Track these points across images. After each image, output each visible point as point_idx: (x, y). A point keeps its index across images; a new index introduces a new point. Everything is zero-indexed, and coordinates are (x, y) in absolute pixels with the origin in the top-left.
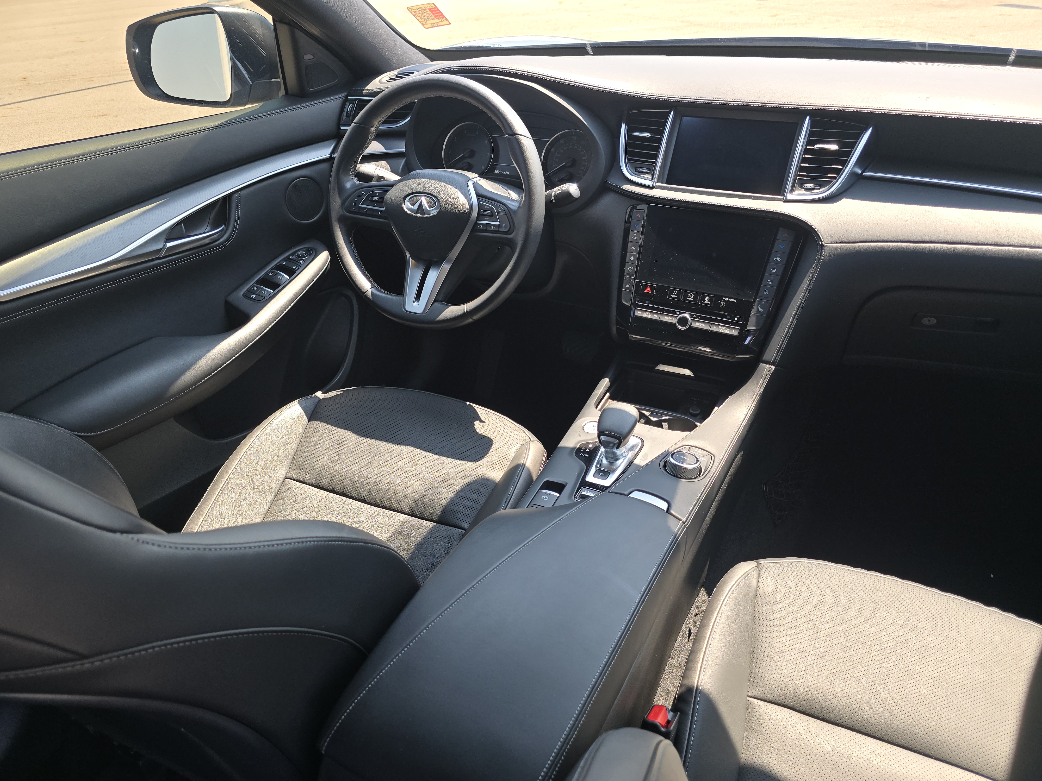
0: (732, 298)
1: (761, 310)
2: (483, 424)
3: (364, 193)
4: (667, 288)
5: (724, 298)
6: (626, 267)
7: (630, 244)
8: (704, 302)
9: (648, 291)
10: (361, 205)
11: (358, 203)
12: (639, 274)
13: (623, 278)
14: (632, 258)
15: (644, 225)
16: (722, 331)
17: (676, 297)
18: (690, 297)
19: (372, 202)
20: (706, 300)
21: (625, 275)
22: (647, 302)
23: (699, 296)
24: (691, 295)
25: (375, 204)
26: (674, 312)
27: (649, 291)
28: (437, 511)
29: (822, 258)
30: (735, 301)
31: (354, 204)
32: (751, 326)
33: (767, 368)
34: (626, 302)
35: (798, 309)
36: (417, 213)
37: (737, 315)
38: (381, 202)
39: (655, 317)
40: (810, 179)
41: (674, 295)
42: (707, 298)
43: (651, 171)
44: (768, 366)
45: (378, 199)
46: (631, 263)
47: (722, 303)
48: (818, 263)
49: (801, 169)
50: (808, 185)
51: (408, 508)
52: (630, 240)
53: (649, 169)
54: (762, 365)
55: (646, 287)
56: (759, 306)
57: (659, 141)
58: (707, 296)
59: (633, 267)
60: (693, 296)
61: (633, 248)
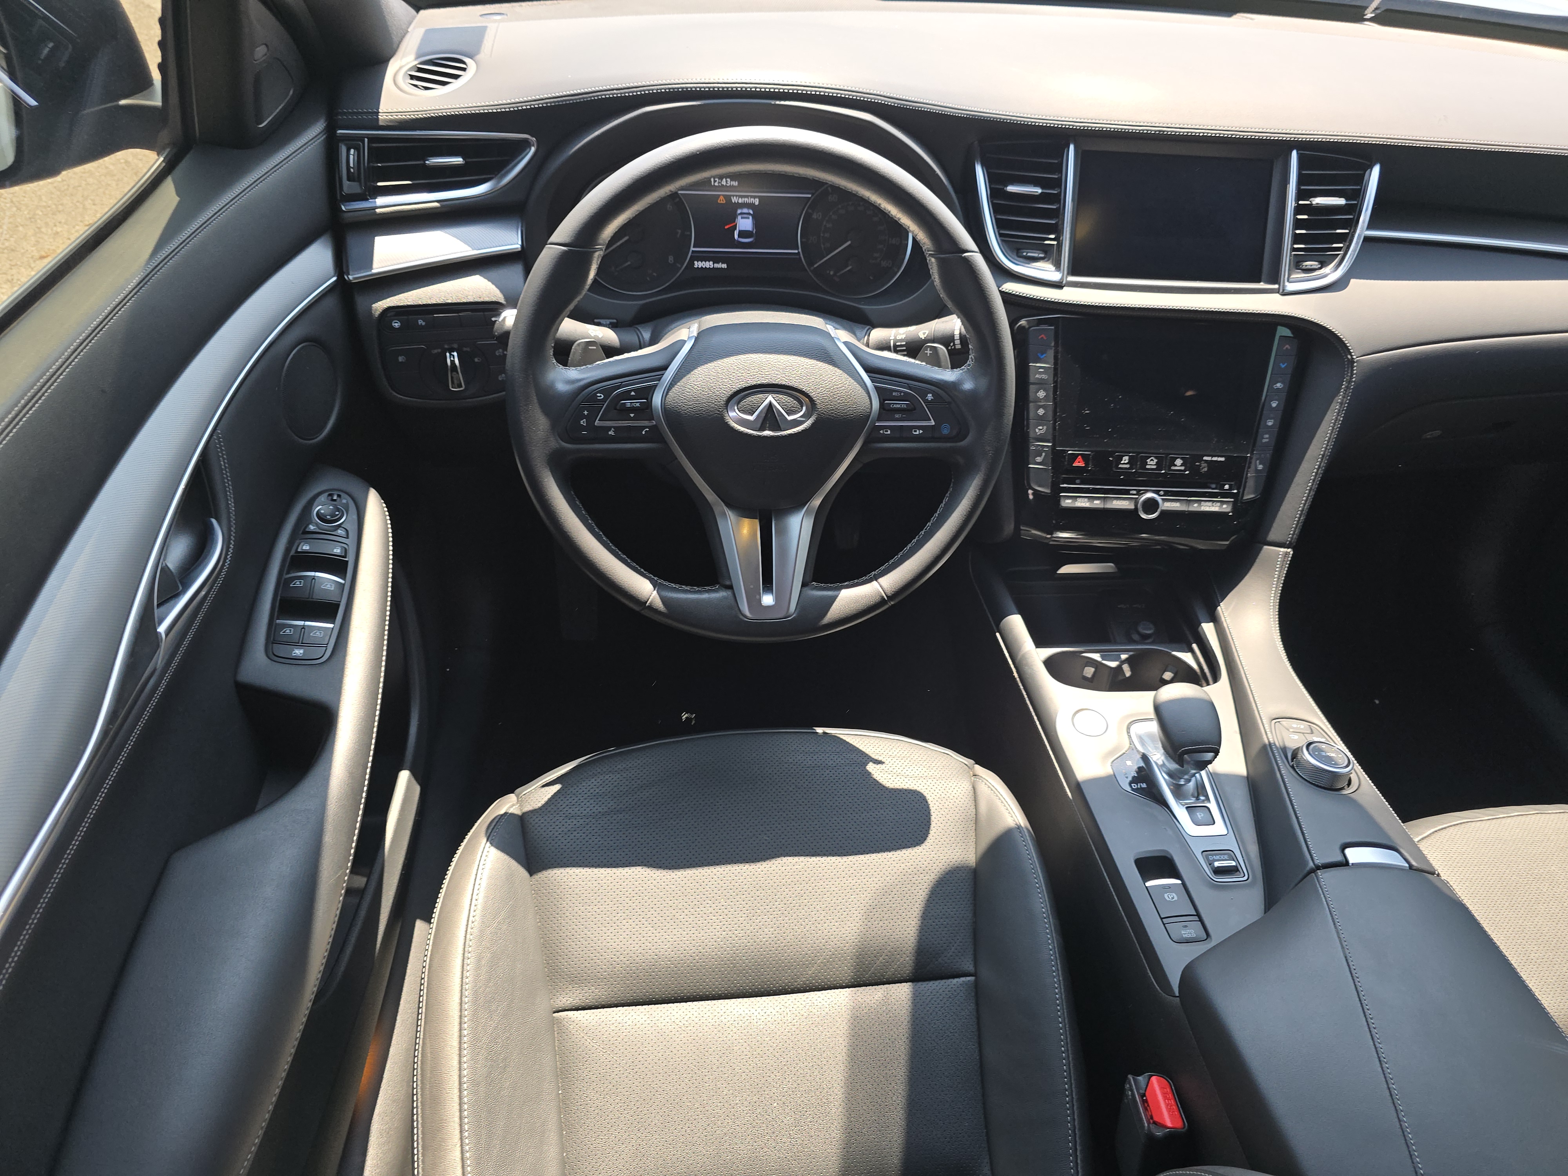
0: (1218, 456)
1: (1260, 467)
2: (882, 766)
3: (601, 396)
4: (1111, 454)
5: (1205, 458)
6: (1031, 426)
7: (1032, 388)
8: (1173, 468)
9: (1079, 463)
10: (597, 423)
11: (591, 419)
12: (1058, 436)
13: (1029, 448)
14: (1041, 412)
15: (1056, 353)
16: (1207, 509)
17: (1128, 466)
18: (1152, 463)
19: (624, 412)
20: (1176, 466)
21: (1031, 441)
22: (1078, 481)
23: (1165, 461)
24: (1152, 460)
25: (632, 415)
26: (1127, 492)
27: (1082, 464)
28: (906, 961)
29: (1354, 379)
30: (1223, 459)
31: (583, 422)
32: (1249, 494)
33: (1281, 553)
34: (1039, 486)
35: (1322, 460)
36: (762, 429)
37: (1227, 480)
38: (646, 410)
39: (1097, 504)
40: (1310, 254)
41: (1124, 464)
42: (1179, 462)
43: (1050, 254)
44: (1282, 550)
45: (638, 405)
46: (1041, 420)
47: (1203, 465)
48: (1347, 387)
49: (1297, 239)
50: (1309, 264)
51: (846, 972)
52: (1032, 380)
53: (1045, 252)
54: (1266, 548)
55: (1074, 457)
56: (1258, 461)
57: (1058, 199)
58: (1178, 458)
59: (1045, 427)
60: (1156, 461)
61: (1041, 394)
